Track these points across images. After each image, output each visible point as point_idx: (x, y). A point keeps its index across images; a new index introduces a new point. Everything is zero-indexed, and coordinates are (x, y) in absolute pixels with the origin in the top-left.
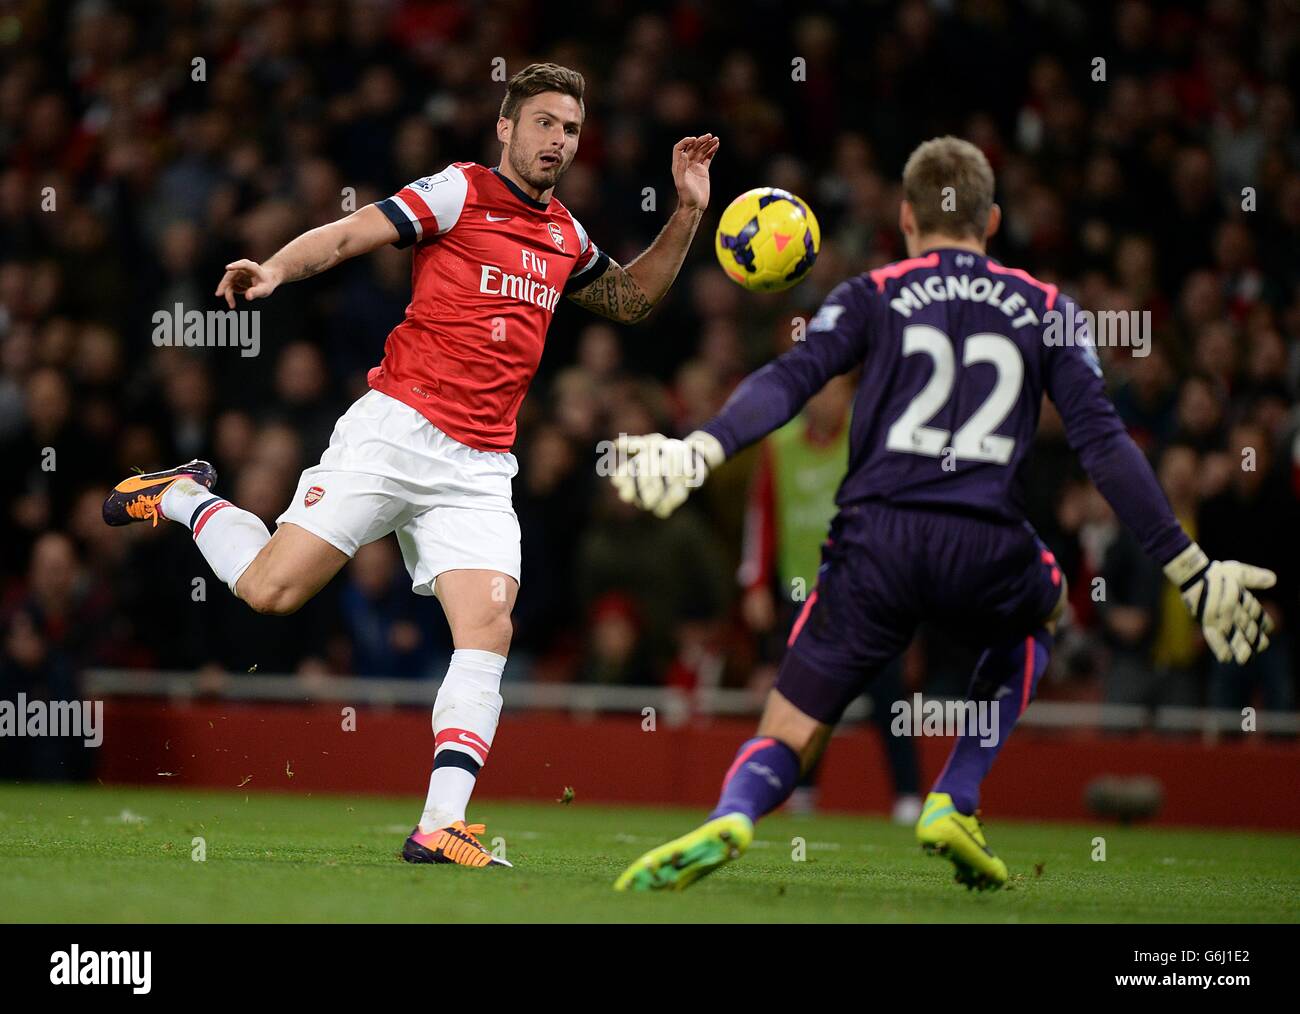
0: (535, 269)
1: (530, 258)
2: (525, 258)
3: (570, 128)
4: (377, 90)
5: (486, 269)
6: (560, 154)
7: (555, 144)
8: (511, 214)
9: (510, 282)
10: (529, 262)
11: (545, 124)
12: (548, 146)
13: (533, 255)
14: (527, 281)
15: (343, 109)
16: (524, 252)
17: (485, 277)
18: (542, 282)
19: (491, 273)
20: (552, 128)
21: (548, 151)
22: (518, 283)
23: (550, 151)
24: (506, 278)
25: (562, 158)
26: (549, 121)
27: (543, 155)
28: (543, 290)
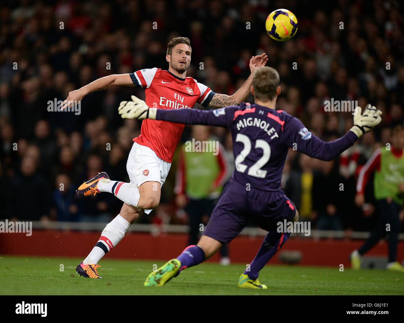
0: (179, 99)
1: (177, 96)
2: (175, 96)
3: (187, 53)
4: (64, 44)
5: (161, 98)
6: (185, 60)
7: (183, 58)
8: (170, 81)
9: (169, 102)
10: (177, 97)
11: (180, 53)
12: (181, 59)
13: (179, 95)
14: (176, 103)
15: (53, 50)
16: (175, 94)
17: (161, 100)
18: (182, 104)
19: (163, 99)
20: (182, 54)
21: (181, 60)
22: (172, 103)
23: (182, 60)
24: (168, 101)
25: (186, 62)
26: (180, 52)
27: (180, 61)
28: (182, 106)
